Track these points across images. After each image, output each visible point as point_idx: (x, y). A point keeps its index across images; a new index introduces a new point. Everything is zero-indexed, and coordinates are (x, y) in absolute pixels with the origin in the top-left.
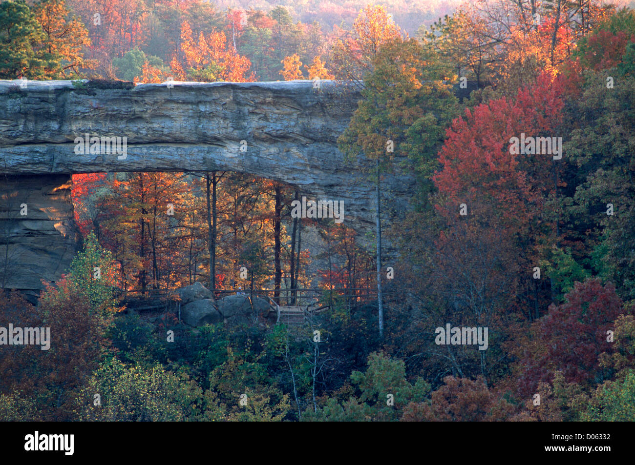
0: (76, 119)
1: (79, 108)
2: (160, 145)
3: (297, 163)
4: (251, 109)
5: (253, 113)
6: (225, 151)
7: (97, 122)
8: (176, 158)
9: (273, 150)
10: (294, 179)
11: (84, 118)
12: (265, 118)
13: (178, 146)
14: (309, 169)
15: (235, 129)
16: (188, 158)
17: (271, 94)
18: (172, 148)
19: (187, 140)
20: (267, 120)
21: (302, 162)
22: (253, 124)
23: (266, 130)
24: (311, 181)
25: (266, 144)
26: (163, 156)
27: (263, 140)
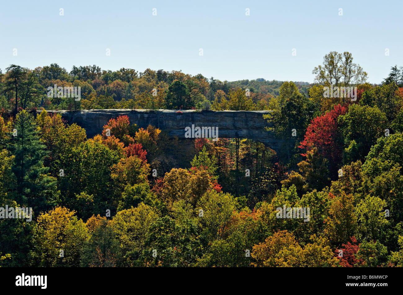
0: (197, 122)
1: (198, 118)
2: (222, 130)
3: (264, 136)
4: (250, 119)
5: (251, 120)
6: (242, 132)
7: (203, 122)
8: (227, 134)
9: (257, 132)
10: (263, 141)
11: (200, 121)
12: (255, 122)
13: (228, 130)
14: (268, 138)
15: (245, 125)
16: (231, 134)
17: (257, 115)
18: (226, 131)
19: (231, 128)
20: (255, 123)
21: (266, 136)
22: (251, 123)
23: (255, 126)
24: (268, 142)
25: (255, 130)
26: (223, 133)
27: (253, 129)
